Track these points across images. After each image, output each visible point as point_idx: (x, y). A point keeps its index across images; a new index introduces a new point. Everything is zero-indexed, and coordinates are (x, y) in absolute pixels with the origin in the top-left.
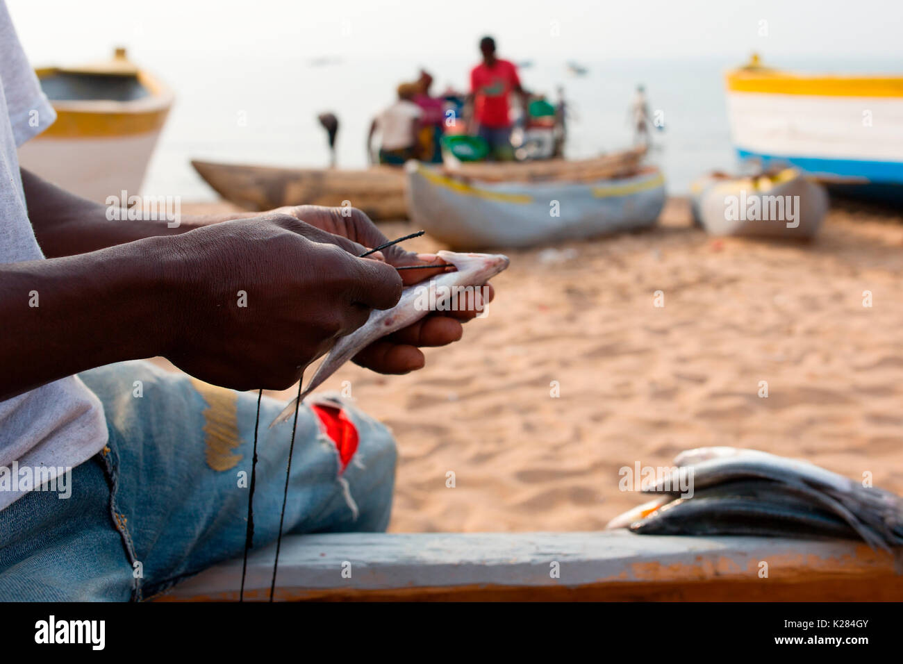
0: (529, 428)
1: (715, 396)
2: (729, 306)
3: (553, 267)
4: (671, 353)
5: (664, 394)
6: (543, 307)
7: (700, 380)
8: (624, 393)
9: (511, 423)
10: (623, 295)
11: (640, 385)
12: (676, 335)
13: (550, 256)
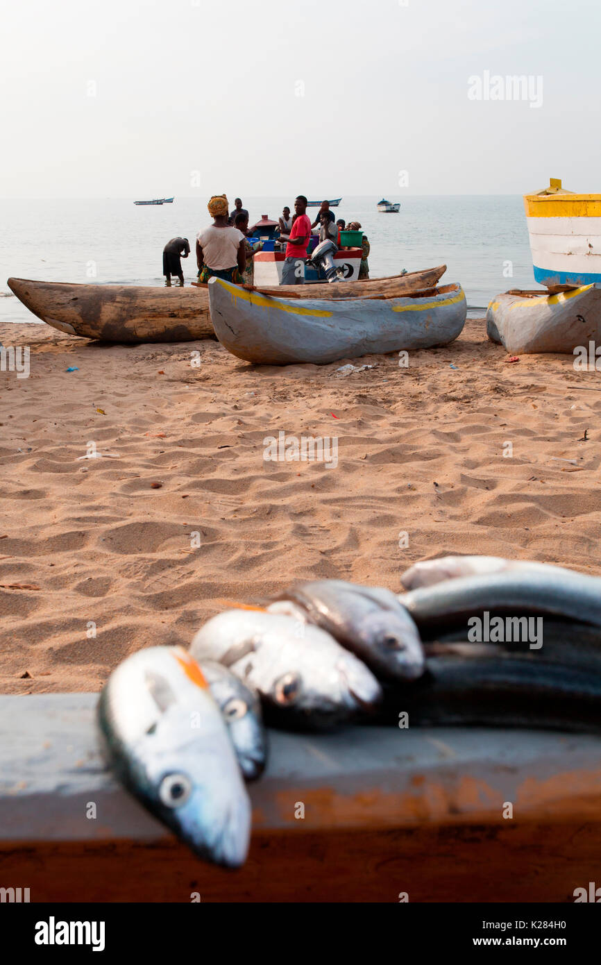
0: (301, 532)
4: (460, 458)
6: (334, 414)
7: (489, 485)
8: (407, 496)
10: (416, 403)
11: (425, 488)
12: (466, 440)
13: (348, 368)
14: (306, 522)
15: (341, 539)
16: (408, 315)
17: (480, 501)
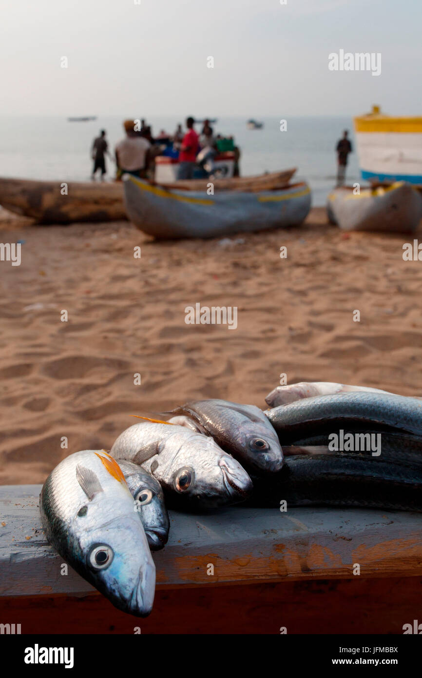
0: (191, 363)
1: (339, 339)
2: (354, 276)
3: (227, 250)
4: (307, 309)
5: (300, 337)
6: (215, 276)
7: (329, 328)
8: (268, 337)
9: (178, 359)
10: (275, 268)
11: (282, 331)
12: (312, 295)
13: (226, 242)
14: (195, 356)
15: (221, 368)
16: (270, 204)
17: (322, 340)
